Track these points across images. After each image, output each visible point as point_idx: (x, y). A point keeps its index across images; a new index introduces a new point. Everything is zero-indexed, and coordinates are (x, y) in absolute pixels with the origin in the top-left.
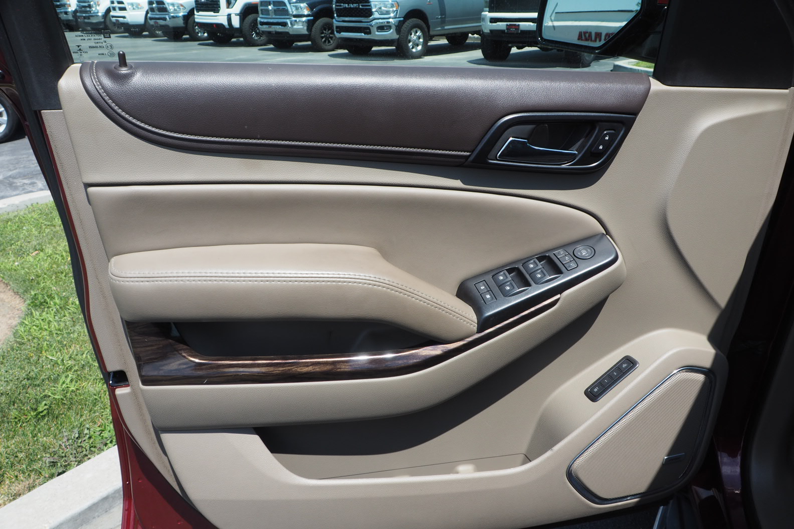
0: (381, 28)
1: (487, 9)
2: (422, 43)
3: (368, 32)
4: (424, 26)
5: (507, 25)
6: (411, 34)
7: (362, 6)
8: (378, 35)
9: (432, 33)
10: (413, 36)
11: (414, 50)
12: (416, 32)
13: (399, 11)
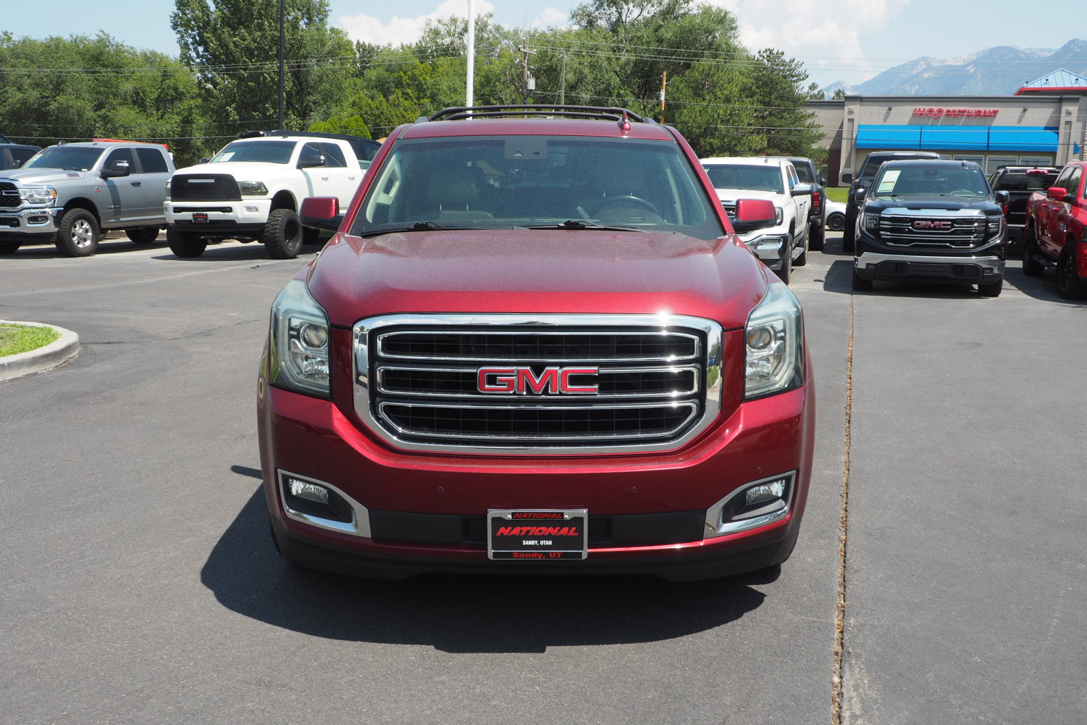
0: (34, 219)
1: (170, 198)
2: (90, 238)
3: (16, 224)
4: (93, 217)
5: (194, 215)
6: (75, 227)
7: (5, 193)
8: (28, 228)
9: (103, 225)
10: (77, 229)
11: (80, 246)
12: (82, 224)
13: (56, 200)
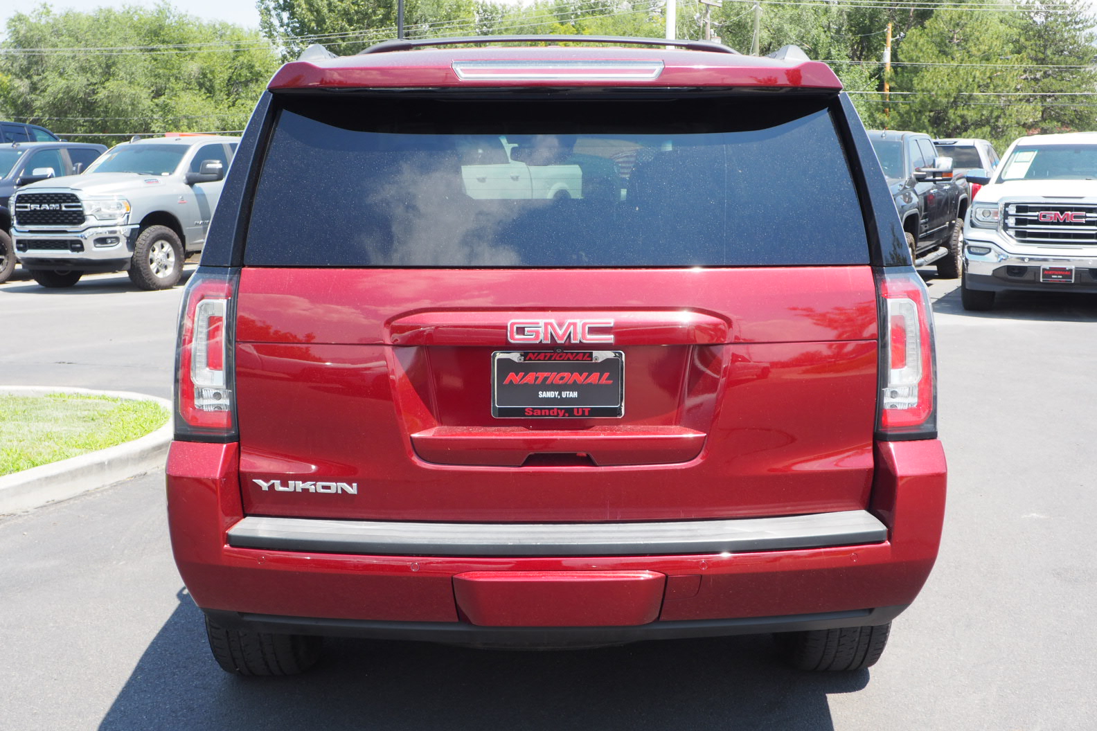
0: (102, 241)
2: (173, 264)
3: (78, 248)
4: (176, 236)
6: (153, 250)
7: (66, 207)
8: (93, 252)
9: (189, 248)
10: (156, 252)
11: (160, 275)
12: (162, 247)
13: (131, 215)
